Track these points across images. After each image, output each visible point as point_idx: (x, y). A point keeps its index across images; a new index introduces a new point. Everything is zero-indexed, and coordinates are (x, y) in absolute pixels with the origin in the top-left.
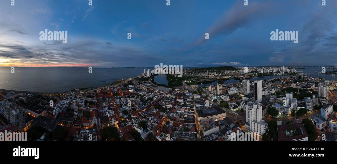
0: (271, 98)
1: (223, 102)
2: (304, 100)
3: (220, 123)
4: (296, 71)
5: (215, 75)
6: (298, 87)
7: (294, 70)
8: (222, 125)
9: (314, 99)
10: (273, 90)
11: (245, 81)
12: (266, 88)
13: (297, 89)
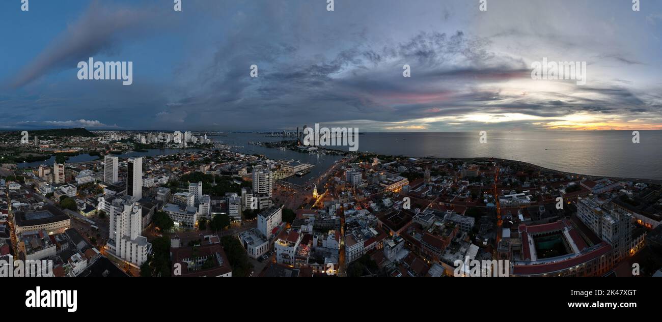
0: (160, 192)
1: (66, 199)
2: (224, 199)
3: (59, 238)
4: (209, 141)
5: (51, 145)
6: (214, 173)
7: (205, 139)
8: (63, 242)
9: (245, 196)
10: (164, 177)
11: (109, 157)
12: (150, 173)
13: (211, 175)
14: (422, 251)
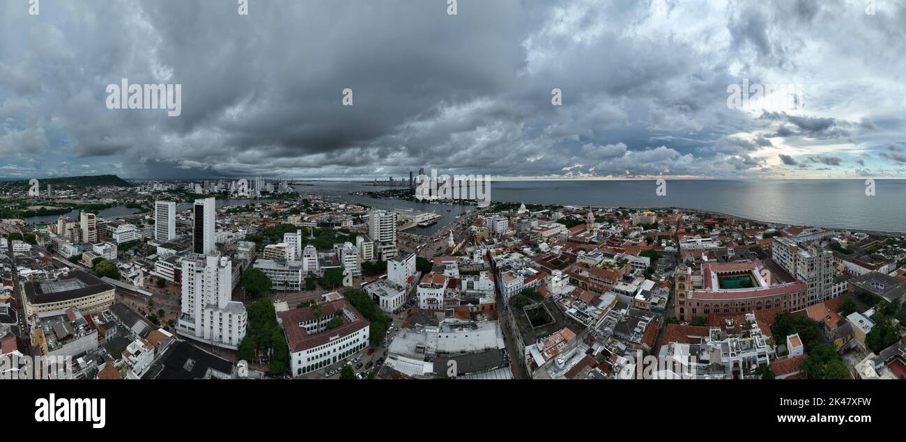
0: (243, 247)
1: (102, 262)
2: (333, 252)
3: (101, 320)
8: (107, 326)
9: (361, 245)
11: (162, 203)
14: (591, 285)
